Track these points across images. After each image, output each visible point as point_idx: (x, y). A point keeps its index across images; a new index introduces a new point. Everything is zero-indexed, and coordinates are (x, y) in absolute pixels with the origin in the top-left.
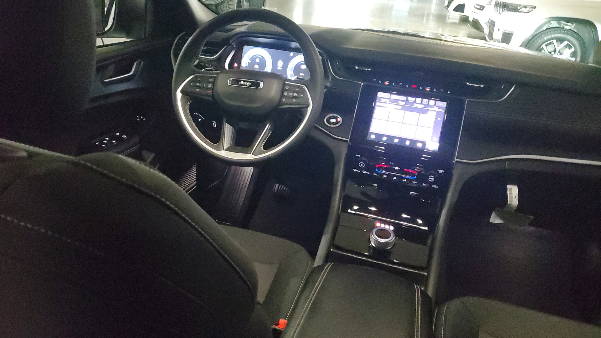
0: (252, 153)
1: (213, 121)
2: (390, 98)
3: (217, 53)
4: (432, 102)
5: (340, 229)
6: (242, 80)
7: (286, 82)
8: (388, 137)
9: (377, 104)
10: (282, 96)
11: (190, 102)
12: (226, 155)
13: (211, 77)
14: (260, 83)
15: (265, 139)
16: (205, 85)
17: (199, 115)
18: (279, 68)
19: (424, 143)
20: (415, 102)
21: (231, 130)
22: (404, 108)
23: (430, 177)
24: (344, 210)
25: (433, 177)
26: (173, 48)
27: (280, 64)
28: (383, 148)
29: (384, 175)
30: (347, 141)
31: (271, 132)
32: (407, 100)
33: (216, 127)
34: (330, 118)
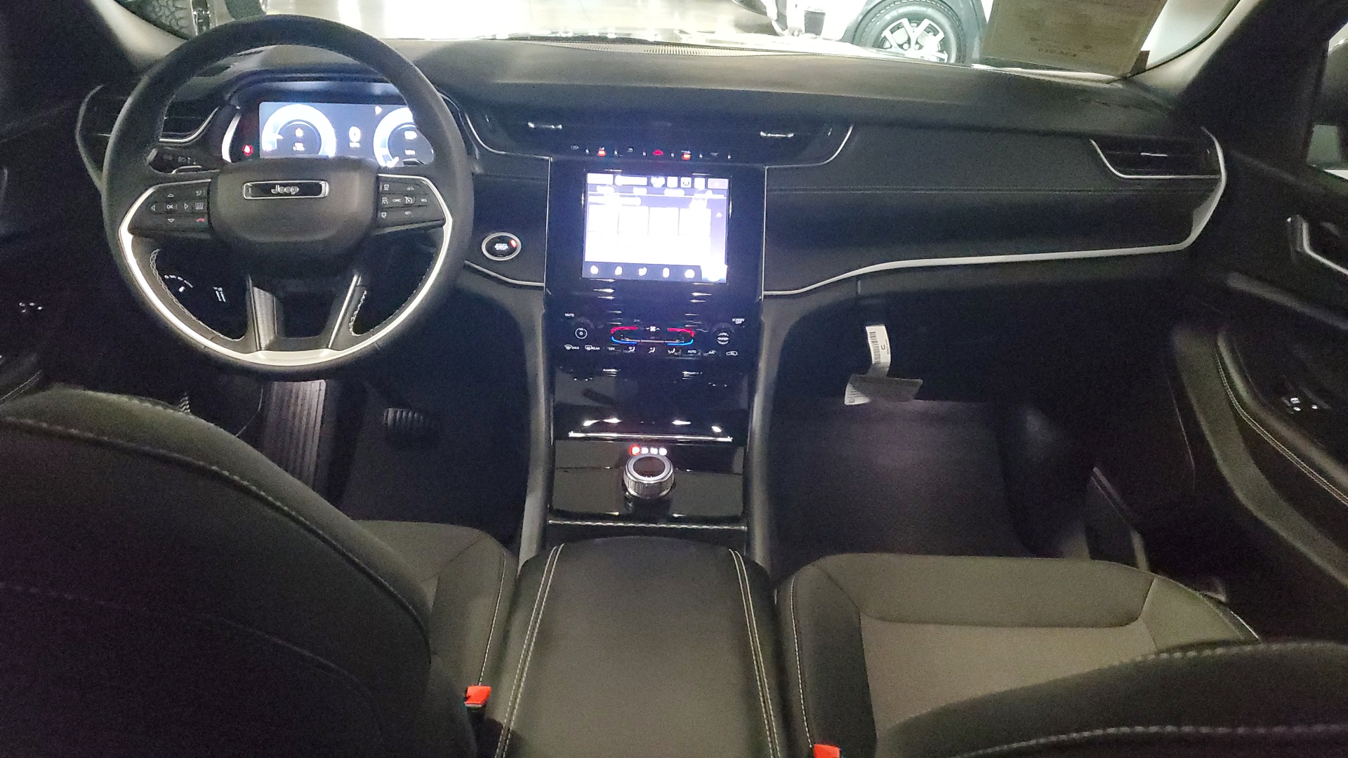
0: (330, 346)
1: (215, 288)
2: (614, 183)
3: (198, 128)
4: (700, 182)
5: (558, 474)
6: (277, 184)
7: (380, 175)
8: (625, 266)
9: (591, 199)
10: (378, 207)
11: (158, 250)
12: (270, 360)
13: (198, 186)
14: (321, 186)
15: (356, 310)
16: (186, 206)
17: (179, 278)
18: (354, 144)
19: (697, 269)
20: (665, 185)
21: (269, 302)
22: (646, 201)
23: (722, 336)
24: (561, 434)
25: (725, 334)
26: (79, 125)
27: (355, 134)
28: (610, 291)
29: (630, 348)
30: (541, 288)
31: (365, 293)
32: (649, 184)
33: (224, 300)
34: (494, 242)
